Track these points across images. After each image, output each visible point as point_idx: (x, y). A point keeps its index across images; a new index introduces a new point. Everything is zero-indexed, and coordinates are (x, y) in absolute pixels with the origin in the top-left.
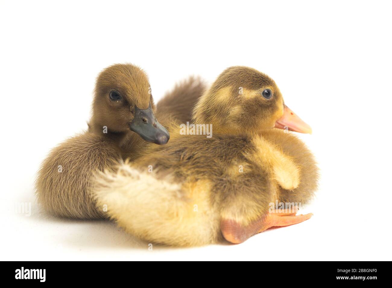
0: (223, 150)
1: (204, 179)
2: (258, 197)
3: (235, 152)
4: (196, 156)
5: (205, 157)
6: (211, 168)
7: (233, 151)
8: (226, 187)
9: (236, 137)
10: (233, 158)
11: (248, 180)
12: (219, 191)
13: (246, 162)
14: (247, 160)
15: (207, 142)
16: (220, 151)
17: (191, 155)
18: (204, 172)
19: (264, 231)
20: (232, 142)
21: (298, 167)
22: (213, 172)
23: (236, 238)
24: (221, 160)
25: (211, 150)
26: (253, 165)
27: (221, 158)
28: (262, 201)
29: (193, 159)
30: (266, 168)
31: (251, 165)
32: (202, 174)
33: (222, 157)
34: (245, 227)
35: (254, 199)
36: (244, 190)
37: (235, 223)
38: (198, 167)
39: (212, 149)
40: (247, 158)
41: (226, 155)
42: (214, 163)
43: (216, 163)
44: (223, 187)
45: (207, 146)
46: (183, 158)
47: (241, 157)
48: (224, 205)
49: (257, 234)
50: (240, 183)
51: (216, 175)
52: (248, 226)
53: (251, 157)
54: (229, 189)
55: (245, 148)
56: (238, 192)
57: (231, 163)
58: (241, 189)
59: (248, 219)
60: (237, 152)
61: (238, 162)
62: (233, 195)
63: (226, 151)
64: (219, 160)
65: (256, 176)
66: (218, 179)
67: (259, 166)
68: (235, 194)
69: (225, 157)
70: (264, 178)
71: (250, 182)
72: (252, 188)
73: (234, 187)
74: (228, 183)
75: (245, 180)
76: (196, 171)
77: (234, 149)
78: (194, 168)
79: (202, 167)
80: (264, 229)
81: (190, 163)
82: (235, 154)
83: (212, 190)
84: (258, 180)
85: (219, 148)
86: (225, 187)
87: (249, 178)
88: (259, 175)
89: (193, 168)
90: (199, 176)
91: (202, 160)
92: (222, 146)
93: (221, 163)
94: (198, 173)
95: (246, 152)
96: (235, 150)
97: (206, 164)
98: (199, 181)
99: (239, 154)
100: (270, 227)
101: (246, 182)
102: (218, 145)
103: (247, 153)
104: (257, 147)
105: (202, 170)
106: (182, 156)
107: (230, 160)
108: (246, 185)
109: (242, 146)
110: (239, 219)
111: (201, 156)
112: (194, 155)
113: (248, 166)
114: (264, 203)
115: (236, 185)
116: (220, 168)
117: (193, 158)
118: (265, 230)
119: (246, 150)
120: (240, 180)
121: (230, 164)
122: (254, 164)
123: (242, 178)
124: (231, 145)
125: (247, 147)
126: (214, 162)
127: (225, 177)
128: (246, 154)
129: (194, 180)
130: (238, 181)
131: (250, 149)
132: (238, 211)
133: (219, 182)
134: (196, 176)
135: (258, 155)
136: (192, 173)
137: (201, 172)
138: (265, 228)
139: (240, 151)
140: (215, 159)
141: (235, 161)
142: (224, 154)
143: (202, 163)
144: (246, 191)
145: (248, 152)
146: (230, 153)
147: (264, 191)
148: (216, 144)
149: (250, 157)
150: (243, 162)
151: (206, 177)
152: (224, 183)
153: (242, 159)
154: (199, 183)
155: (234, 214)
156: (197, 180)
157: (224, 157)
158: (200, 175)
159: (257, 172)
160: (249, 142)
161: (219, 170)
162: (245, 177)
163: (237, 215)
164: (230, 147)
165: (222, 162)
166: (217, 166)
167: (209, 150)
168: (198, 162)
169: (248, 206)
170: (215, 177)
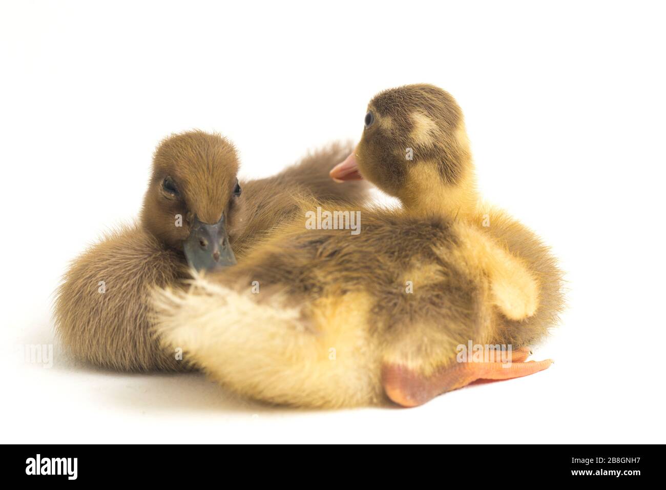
0: (396, 242)
1: (358, 290)
2: (452, 326)
3: (418, 246)
4: (345, 251)
5: (360, 252)
6: (371, 273)
7: (413, 244)
8: (398, 306)
9: (420, 221)
10: (412, 255)
11: (438, 296)
12: (384, 311)
13: (437, 263)
14: (439, 261)
15: (368, 228)
16: (389, 243)
17: (337, 249)
18: (357, 278)
19: (463, 387)
20: (413, 229)
21: (536, 277)
22: (375, 279)
23: (408, 398)
24: (392, 258)
25: (374, 241)
26: (449, 271)
27: (392, 255)
28: (460, 334)
29: (340, 255)
30: (475, 277)
31: (446, 269)
32: (355, 282)
33: (393, 253)
34: (426, 378)
35: (447, 330)
36: (429, 314)
37: (406, 370)
38: (347, 269)
39: (377, 240)
40: (441, 257)
41: (401, 250)
42: (377, 263)
43: (381, 263)
44: (391, 304)
45: (366, 235)
46: (321, 253)
47: (428, 254)
48: (389, 337)
49: (449, 391)
50: (422, 299)
51: (380, 284)
52: (430, 377)
53: (448, 255)
54: (402, 310)
55: (437, 239)
56: (417, 316)
57: (408, 263)
58: (424, 311)
59: (431, 364)
60: (421, 245)
61: (422, 262)
62: (407, 320)
63: (400, 243)
64: (387, 258)
65: (454, 291)
66: (383, 292)
67: (461, 272)
68: (411, 319)
69: (399, 254)
70: (468, 294)
71: (441, 299)
72: (444, 311)
73: (411, 306)
74: (401, 298)
75: (432, 295)
76: (343, 276)
77: (416, 240)
78: (340, 271)
79: (356, 270)
80: (462, 383)
81: (333, 263)
82: (417, 249)
83: (372, 310)
84: (457, 297)
85: (388, 239)
86: (395, 304)
87: (440, 293)
88: (458, 289)
89: (337, 271)
90: (350, 286)
91: (356, 257)
92: (394, 235)
93: (389, 264)
94: (347, 279)
95: (438, 245)
96: (417, 242)
97: (362, 265)
98: (349, 294)
99: (425, 250)
100: (474, 379)
101: (435, 299)
102: (387, 234)
103: (441, 248)
104: (462, 238)
105: (355, 275)
106: (320, 250)
107: (408, 259)
108: (434, 304)
109: (432, 236)
110: (414, 364)
111: (355, 251)
112: (341, 249)
113: (440, 271)
114: (463, 338)
115: (414, 303)
116: (388, 273)
117: (339, 253)
118: (464, 384)
119: (440, 242)
120: (424, 296)
121: (407, 266)
122: (451, 269)
123: (427, 291)
124: (410, 234)
125: (441, 237)
126: (378, 261)
127: (396, 288)
128: (439, 249)
129: (339, 292)
130: (418, 297)
131: (447, 241)
132: (414, 348)
133: (384, 296)
134: (344, 286)
135: (461, 251)
136: (336, 280)
137: (352, 279)
138: (464, 380)
139: (428, 243)
140: (380, 256)
141: (418, 260)
142: (397, 249)
143: (356, 263)
144: (433, 316)
145: (441, 246)
146: (407, 246)
147: (467, 316)
148: (383, 231)
149: (446, 254)
150: (431, 264)
151: (361, 287)
152: (392, 299)
153: (430, 258)
154: (347, 297)
155: (405, 356)
156: (344, 292)
157: (396, 254)
158: (350, 283)
159: (456, 282)
160: (446, 228)
161: (386, 275)
162: (434, 291)
163: (410, 356)
164: (409, 238)
165: (391, 261)
166: (382, 269)
167: (369, 242)
168: (349, 261)
169: (433, 342)
170: (378, 287)
